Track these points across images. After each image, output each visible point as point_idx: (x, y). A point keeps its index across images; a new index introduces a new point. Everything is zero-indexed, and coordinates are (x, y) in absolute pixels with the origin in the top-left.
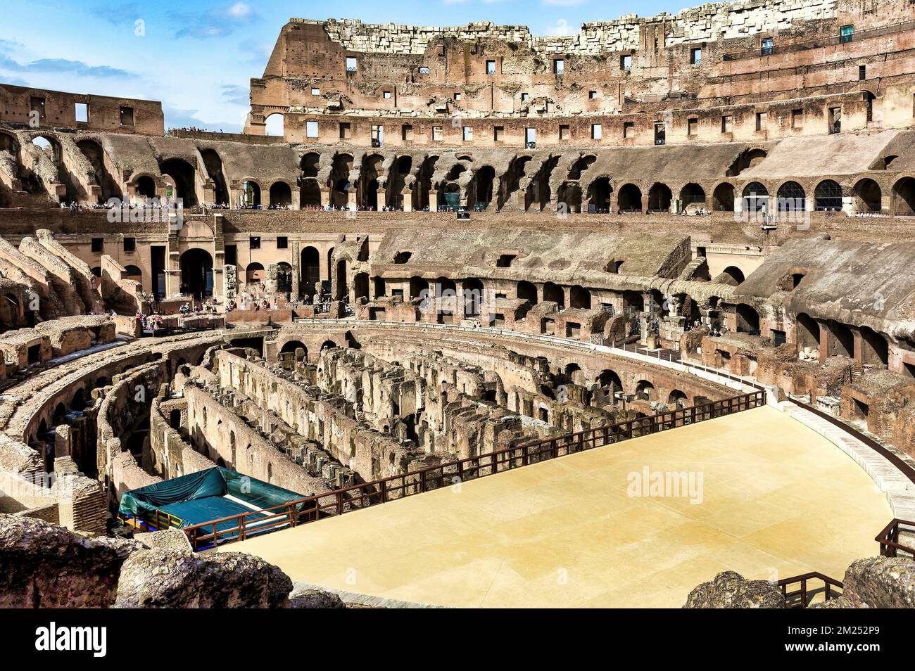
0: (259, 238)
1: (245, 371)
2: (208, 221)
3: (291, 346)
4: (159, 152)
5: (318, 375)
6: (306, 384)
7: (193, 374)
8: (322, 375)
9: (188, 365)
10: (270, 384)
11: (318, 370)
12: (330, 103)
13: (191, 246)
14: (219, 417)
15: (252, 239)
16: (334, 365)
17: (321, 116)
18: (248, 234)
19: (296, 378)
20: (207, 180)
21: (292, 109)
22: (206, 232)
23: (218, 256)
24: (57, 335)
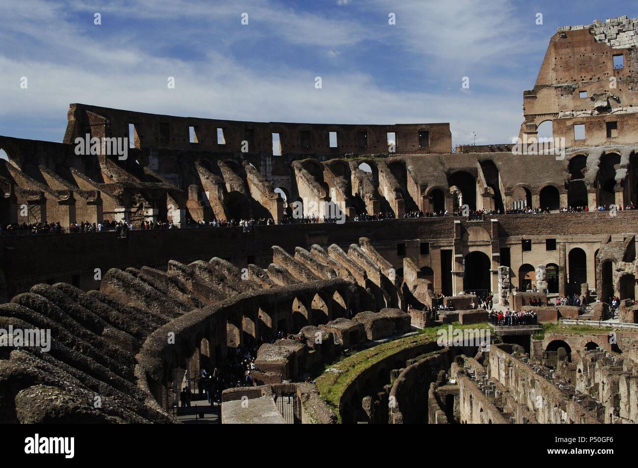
0: (530, 240)
1: (509, 366)
2: (486, 225)
3: (555, 345)
4: (447, 166)
5: (578, 375)
6: (561, 383)
7: (466, 365)
8: (581, 376)
9: (463, 356)
10: (529, 380)
11: (577, 370)
12: (598, 104)
13: (471, 250)
14: (481, 405)
15: (523, 241)
16: (592, 366)
17: (587, 118)
18: (520, 237)
19: (554, 377)
20: (486, 189)
21: (561, 114)
22: (484, 236)
23: (494, 258)
24: (370, 323)
